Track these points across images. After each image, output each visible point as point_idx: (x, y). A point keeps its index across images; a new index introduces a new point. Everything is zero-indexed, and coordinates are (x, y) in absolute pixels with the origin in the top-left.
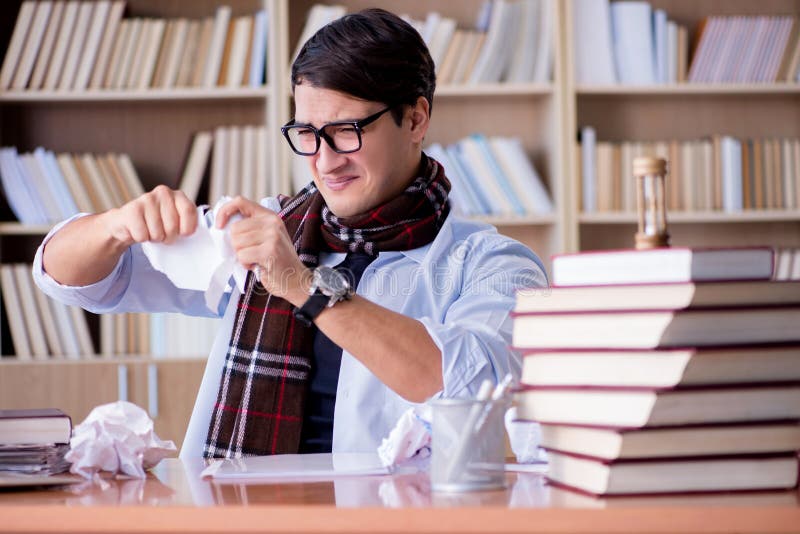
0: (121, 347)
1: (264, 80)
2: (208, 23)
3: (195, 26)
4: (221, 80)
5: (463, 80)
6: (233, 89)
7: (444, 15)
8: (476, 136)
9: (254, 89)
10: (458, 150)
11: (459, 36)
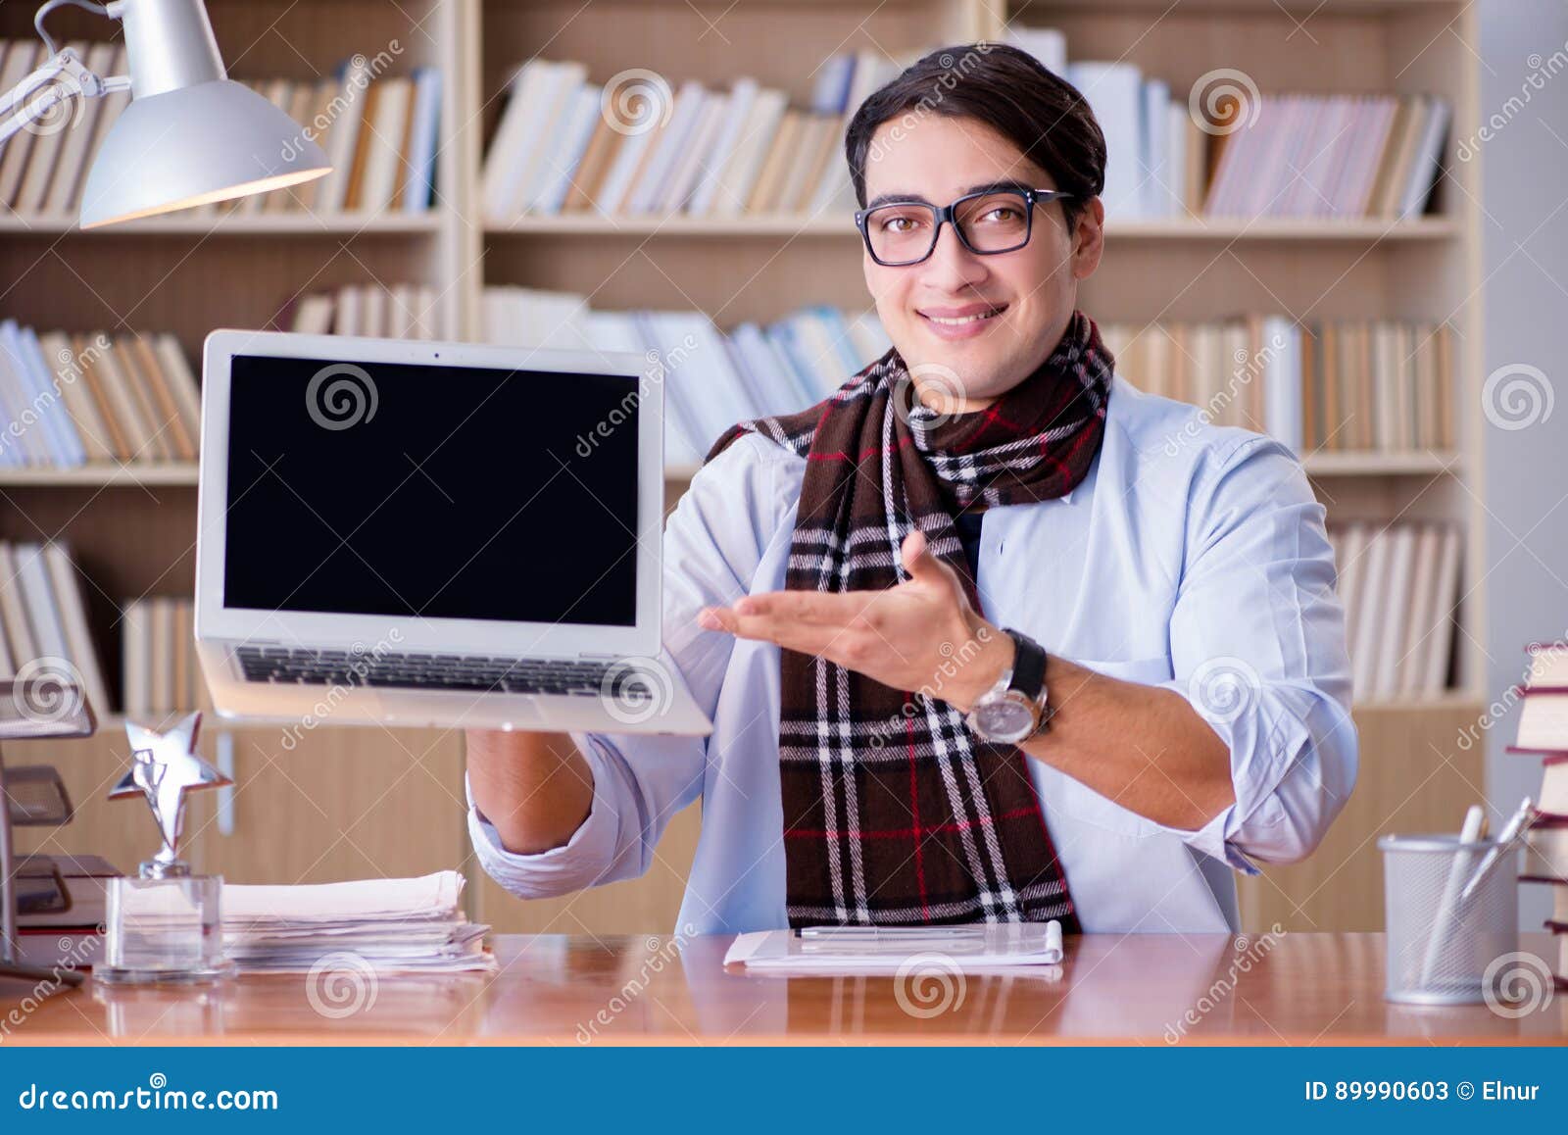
0: (162, 700)
1: (432, 200)
2: (328, 89)
3: (302, 96)
4: (352, 197)
5: (801, 204)
6: (373, 215)
7: (766, 83)
8: (821, 309)
9: (413, 217)
10: (789, 337)
11: (791, 125)
